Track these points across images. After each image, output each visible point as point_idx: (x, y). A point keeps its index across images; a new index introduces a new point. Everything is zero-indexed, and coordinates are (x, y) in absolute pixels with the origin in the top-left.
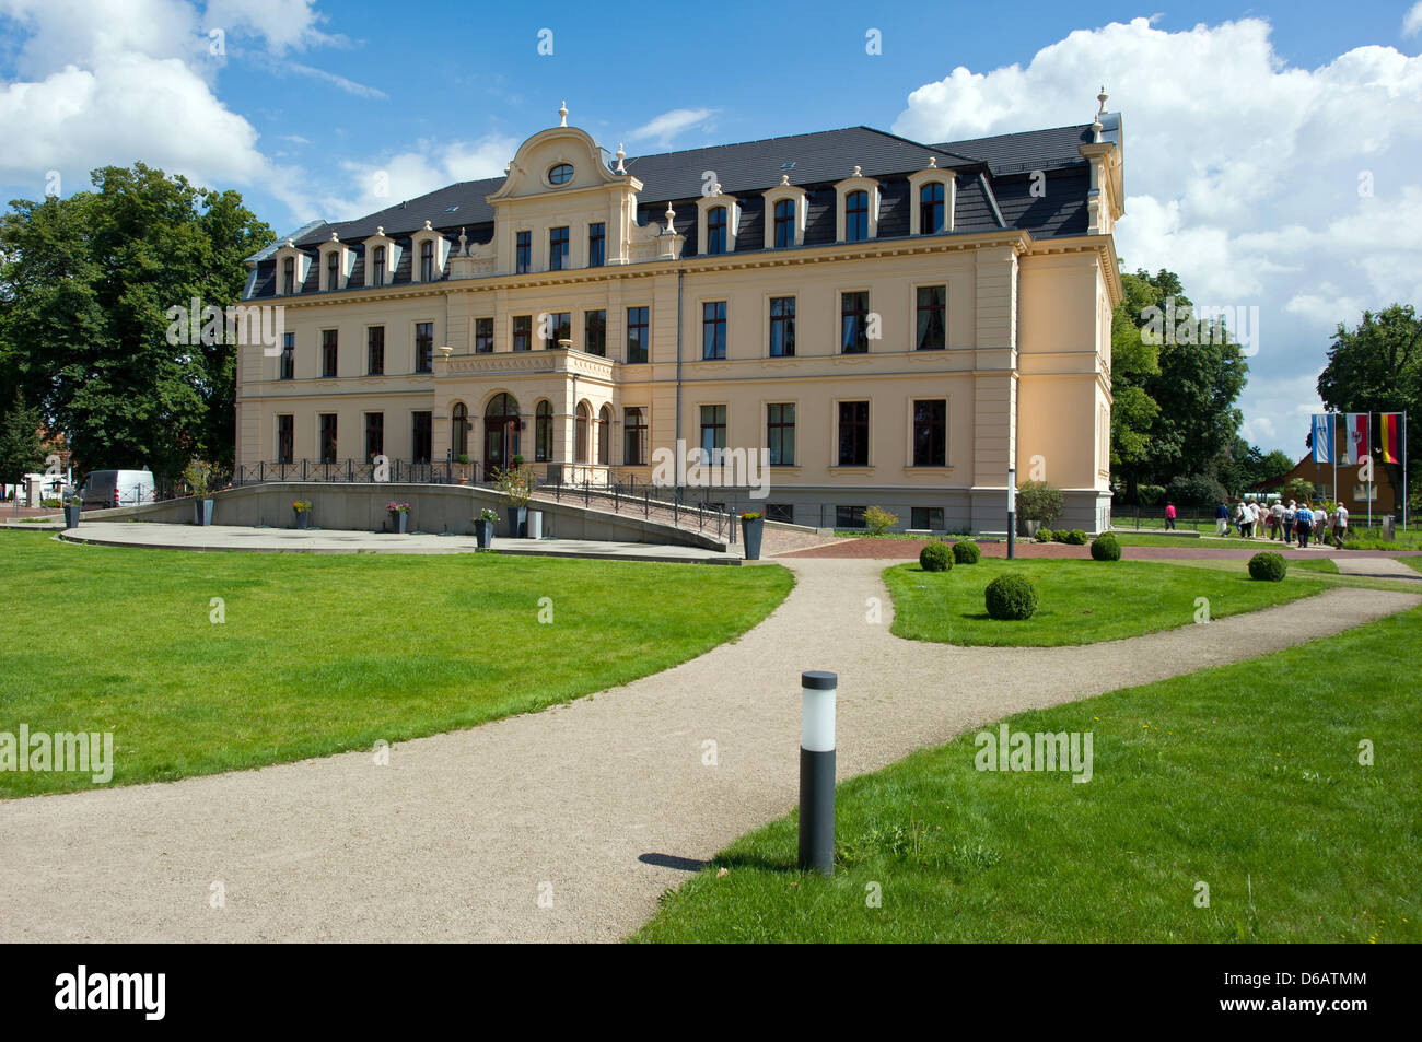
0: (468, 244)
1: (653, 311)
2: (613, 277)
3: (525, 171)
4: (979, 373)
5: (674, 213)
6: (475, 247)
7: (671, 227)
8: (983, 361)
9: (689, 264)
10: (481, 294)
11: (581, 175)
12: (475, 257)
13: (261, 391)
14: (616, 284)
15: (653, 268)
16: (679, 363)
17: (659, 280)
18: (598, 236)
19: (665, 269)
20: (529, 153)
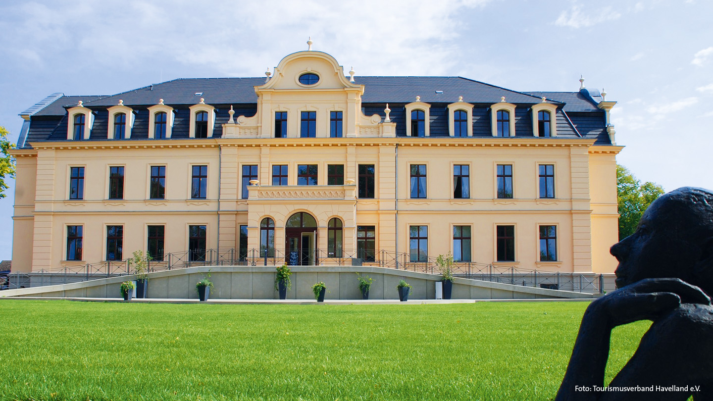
0: (236, 116)
1: (379, 167)
2: (350, 145)
3: (283, 74)
4: (574, 212)
5: (390, 110)
6: (241, 118)
7: (388, 118)
8: (576, 206)
9: (402, 141)
10: (249, 149)
11: (326, 80)
12: (242, 125)
13: (53, 208)
14: (351, 150)
15: (379, 142)
16: (397, 200)
17: (382, 149)
18: (337, 119)
19: (387, 143)
20: (286, 64)
